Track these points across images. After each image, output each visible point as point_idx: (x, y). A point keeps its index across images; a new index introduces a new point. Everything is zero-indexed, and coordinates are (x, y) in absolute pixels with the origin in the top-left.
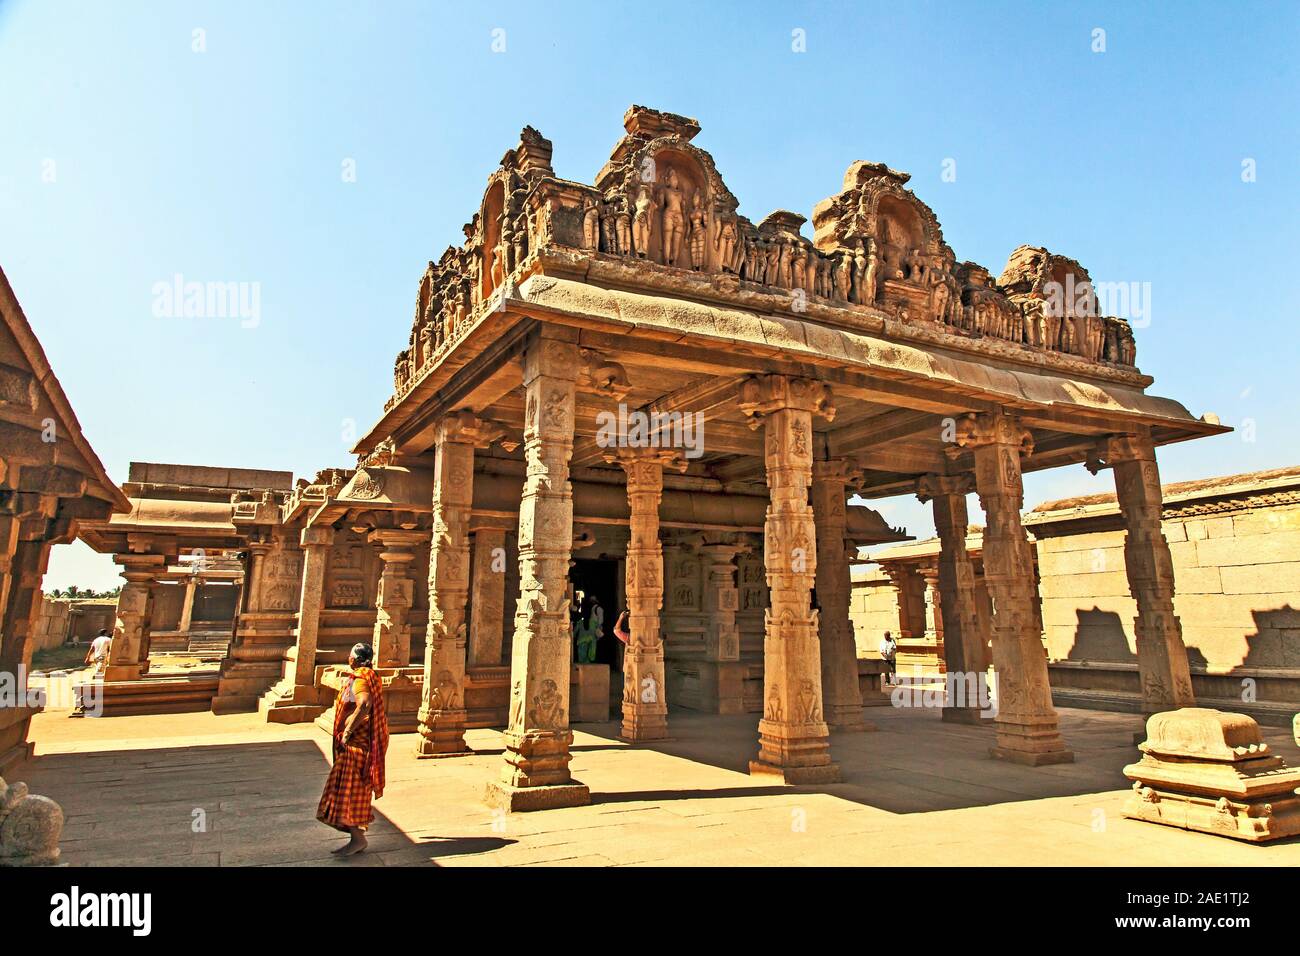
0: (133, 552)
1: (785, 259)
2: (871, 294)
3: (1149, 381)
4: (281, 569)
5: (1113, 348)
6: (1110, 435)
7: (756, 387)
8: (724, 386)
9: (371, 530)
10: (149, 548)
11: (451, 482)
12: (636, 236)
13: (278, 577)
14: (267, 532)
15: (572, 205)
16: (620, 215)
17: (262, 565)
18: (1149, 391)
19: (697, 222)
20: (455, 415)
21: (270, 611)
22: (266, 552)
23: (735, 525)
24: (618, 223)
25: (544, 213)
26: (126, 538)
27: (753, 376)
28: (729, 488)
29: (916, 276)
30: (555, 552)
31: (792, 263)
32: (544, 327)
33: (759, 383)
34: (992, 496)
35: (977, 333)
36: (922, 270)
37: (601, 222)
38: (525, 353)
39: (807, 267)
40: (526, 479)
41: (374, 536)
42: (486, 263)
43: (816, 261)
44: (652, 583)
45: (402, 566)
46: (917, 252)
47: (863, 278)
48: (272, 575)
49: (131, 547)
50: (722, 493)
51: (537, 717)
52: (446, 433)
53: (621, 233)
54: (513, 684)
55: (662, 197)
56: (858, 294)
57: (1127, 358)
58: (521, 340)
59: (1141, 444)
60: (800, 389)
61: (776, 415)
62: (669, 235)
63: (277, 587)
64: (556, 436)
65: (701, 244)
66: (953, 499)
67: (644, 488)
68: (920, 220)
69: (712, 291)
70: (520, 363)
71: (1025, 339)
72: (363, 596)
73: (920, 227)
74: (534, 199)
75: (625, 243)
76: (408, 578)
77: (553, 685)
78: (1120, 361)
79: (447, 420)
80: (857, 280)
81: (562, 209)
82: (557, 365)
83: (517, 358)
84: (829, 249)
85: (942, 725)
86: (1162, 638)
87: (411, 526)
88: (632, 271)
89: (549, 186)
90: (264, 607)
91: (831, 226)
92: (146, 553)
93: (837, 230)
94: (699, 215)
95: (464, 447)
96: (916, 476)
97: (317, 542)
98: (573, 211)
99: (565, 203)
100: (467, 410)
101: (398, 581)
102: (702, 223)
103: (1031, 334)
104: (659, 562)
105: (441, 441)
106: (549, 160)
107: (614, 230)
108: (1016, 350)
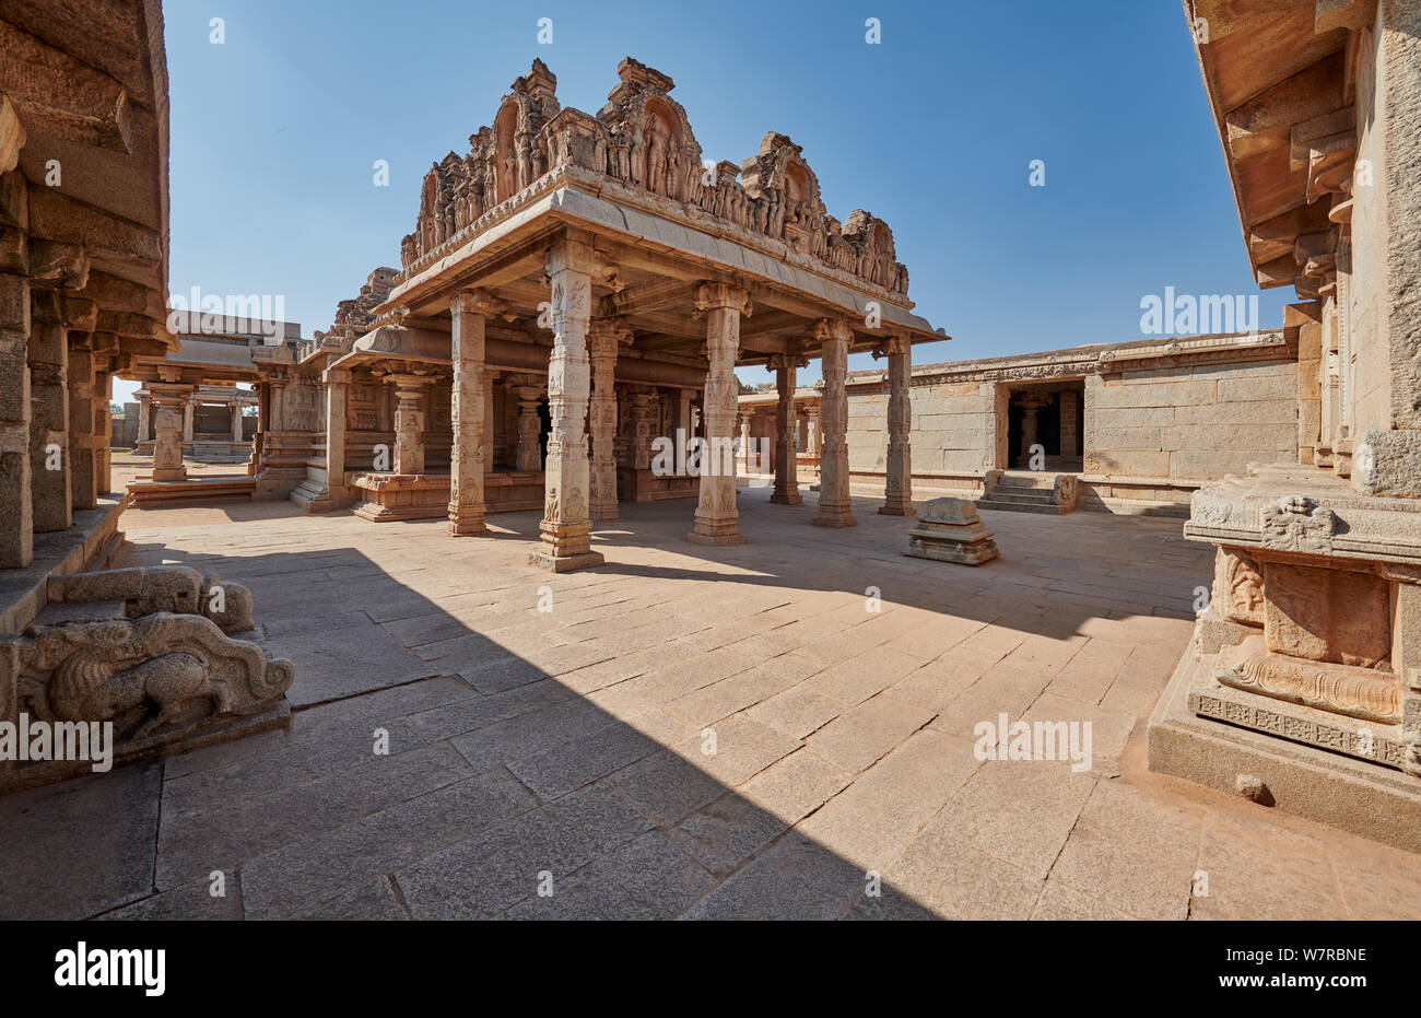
0: (164, 382)
1: (729, 199)
2: (779, 231)
3: (914, 305)
4: (298, 399)
5: (897, 283)
6: (892, 337)
7: (706, 290)
8: (674, 286)
9: (387, 374)
10: (179, 379)
11: (468, 342)
12: (634, 166)
13: (296, 405)
14: (283, 369)
15: (586, 133)
16: (621, 148)
17: (282, 396)
18: (912, 312)
19: (672, 161)
20: (471, 291)
21: (290, 431)
22: (284, 386)
23: (651, 381)
24: (621, 154)
25: (564, 138)
26: (156, 370)
27: (704, 282)
28: (647, 357)
29: (803, 222)
30: (578, 401)
31: (733, 202)
32: (569, 231)
33: (709, 287)
34: (830, 372)
35: (834, 266)
36: (807, 218)
37: (608, 150)
38: (548, 250)
39: (741, 205)
40: (553, 347)
41: (392, 378)
42: (500, 171)
43: (747, 203)
44: (610, 420)
45: (414, 402)
46: (804, 205)
47: (775, 219)
48: (291, 404)
49: (162, 378)
50: (642, 359)
51: (569, 513)
52: (463, 305)
53: (623, 162)
54: (548, 488)
55: (649, 137)
56: (771, 230)
57: (903, 291)
58: (543, 239)
59: (905, 344)
60: (733, 295)
61: (717, 311)
62: (653, 168)
63: (296, 413)
64: (577, 316)
65: (675, 178)
66: (789, 370)
67: (605, 354)
68: (808, 181)
69: (684, 216)
70: (543, 257)
71: (856, 273)
72: (376, 422)
73: (808, 187)
74: (555, 123)
75: (626, 170)
76: (419, 410)
77: (579, 491)
78: (900, 292)
79: (464, 295)
80: (771, 220)
81: (579, 135)
82: (579, 262)
83: (540, 253)
84: (755, 195)
85: (771, 505)
86: (901, 456)
87: (422, 373)
88: (632, 194)
89: (570, 114)
90: (286, 428)
91: (754, 178)
92: (177, 382)
93: (760, 181)
94: (675, 156)
95: (478, 317)
96: (770, 355)
97: (338, 380)
98: (587, 138)
99: (582, 131)
100: (482, 289)
101: (412, 413)
102: (676, 162)
103: (860, 271)
104: (615, 406)
105: (459, 310)
106: (554, 91)
107: (617, 158)
108: (852, 279)
